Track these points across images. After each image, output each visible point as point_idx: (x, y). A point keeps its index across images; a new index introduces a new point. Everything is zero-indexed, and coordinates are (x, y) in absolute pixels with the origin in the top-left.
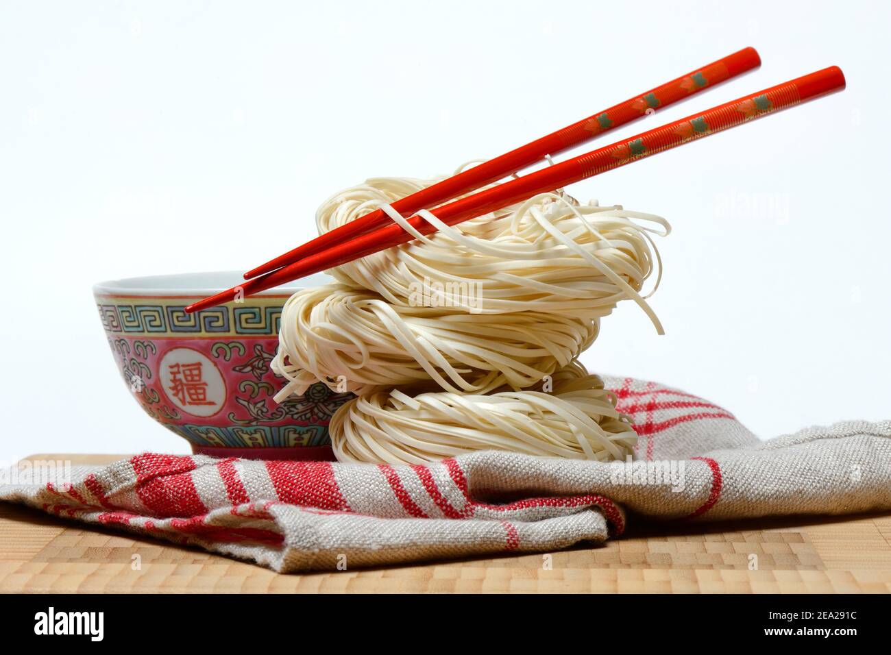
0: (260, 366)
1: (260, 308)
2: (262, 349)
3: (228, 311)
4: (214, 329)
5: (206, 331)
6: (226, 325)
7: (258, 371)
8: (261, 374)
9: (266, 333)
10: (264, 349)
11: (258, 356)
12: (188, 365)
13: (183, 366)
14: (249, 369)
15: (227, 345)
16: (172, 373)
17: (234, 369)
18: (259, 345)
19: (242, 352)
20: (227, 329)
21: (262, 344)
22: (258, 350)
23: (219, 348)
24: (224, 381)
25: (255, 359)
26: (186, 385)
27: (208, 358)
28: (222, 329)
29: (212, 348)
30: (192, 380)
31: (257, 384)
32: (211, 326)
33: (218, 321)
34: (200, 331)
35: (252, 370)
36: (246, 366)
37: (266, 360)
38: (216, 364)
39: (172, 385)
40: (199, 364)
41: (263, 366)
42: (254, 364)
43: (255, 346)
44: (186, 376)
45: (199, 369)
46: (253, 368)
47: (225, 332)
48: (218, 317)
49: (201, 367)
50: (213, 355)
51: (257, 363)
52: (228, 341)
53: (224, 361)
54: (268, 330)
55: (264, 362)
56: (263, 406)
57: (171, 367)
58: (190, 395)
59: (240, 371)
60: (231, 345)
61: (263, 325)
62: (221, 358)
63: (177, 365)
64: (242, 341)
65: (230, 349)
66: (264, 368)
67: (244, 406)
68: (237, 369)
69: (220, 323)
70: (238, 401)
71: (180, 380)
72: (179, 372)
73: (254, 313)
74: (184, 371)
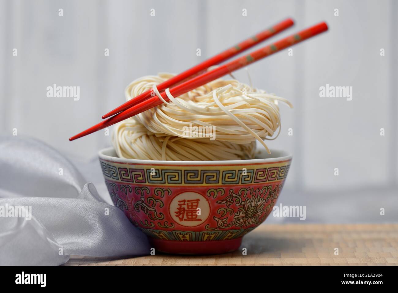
0: (230, 200)
1: (236, 171)
2: (233, 192)
3: (220, 173)
4: (211, 182)
5: (206, 183)
6: (217, 180)
7: (229, 203)
8: (230, 204)
9: (236, 184)
10: (234, 192)
11: (230, 195)
12: (191, 201)
13: (188, 201)
14: (225, 202)
15: (216, 190)
16: (179, 205)
17: (217, 202)
18: (231, 190)
19: (223, 194)
20: (218, 182)
21: (234, 189)
22: (231, 192)
23: (211, 192)
24: (210, 208)
25: (229, 197)
26: (186, 211)
27: (204, 197)
28: (215, 182)
29: (208, 192)
30: (192, 208)
31: (226, 210)
32: (209, 180)
33: (213, 178)
34: (203, 183)
35: (226, 203)
36: (223, 201)
37: (233, 197)
38: (207, 200)
39: (177, 210)
40: (198, 200)
41: (231, 200)
42: (227, 200)
43: (230, 190)
44: (188, 206)
45: (198, 203)
46: (227, 201)
47: (216, 183)
48: (214, 176)
49: (199, 202)
50: (207, 195)
51: (229, 199)
52: (216, 188)
53: (213, 198)
54: (237, 182)
55: (233, 198)
56: (226, 221)
57: (180, 202)
58: (187, 216)
59: (220, 203)
60: (218, 190)
61: (235, 179)
62: (212, 196)
63: (184, 201)
64: (224, 188)
65: (217, 192)
66: (232, 201)
67: (217, 221)
68: (219, 202)
69: (215, 179)
70: (214, 219)
71: (184, 208)
72: (184, 204)
73: (233, 173)
74: (188, 204)
